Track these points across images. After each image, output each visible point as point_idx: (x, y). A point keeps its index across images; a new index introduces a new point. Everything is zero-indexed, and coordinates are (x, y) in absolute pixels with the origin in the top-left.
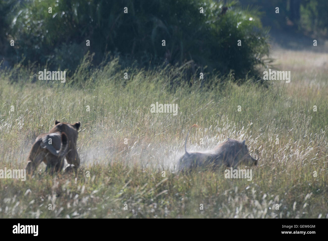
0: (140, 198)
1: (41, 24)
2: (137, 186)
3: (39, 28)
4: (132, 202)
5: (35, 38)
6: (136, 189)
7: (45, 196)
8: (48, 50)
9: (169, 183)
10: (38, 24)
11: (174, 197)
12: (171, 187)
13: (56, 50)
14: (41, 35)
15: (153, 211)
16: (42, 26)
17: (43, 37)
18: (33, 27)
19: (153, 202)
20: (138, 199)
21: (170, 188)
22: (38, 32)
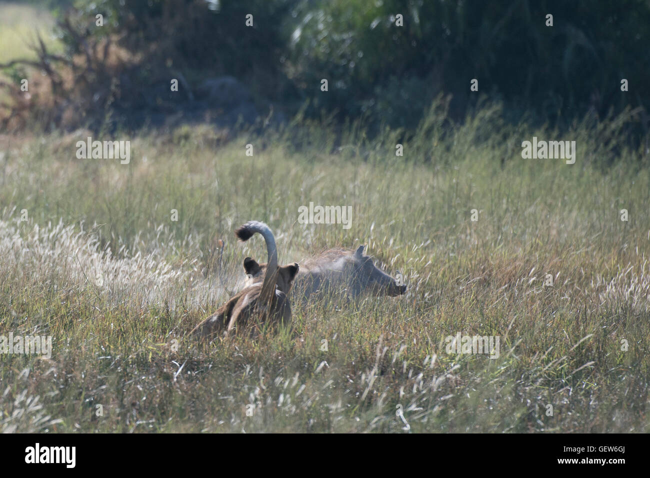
0: (541, 376)
1: (348, 42)
2: (534, 353)
3: (345, 48)
4: (524, 385)
5: (337, 67)
6: (533, 359)
7: (355, 373)
8: (361, 89)
9: (598, 348)
10: (343, 41)
11: (606, 375)
12: (601, 354)
13: (378, 90)
14: (349, 61)
15: (566, 401)
16: (351, 44)
17: (352, 65)
18: (333, 45)
19: (566, 384)
20: (536, 378)
21: (599, 358)
22: (343, 56)
